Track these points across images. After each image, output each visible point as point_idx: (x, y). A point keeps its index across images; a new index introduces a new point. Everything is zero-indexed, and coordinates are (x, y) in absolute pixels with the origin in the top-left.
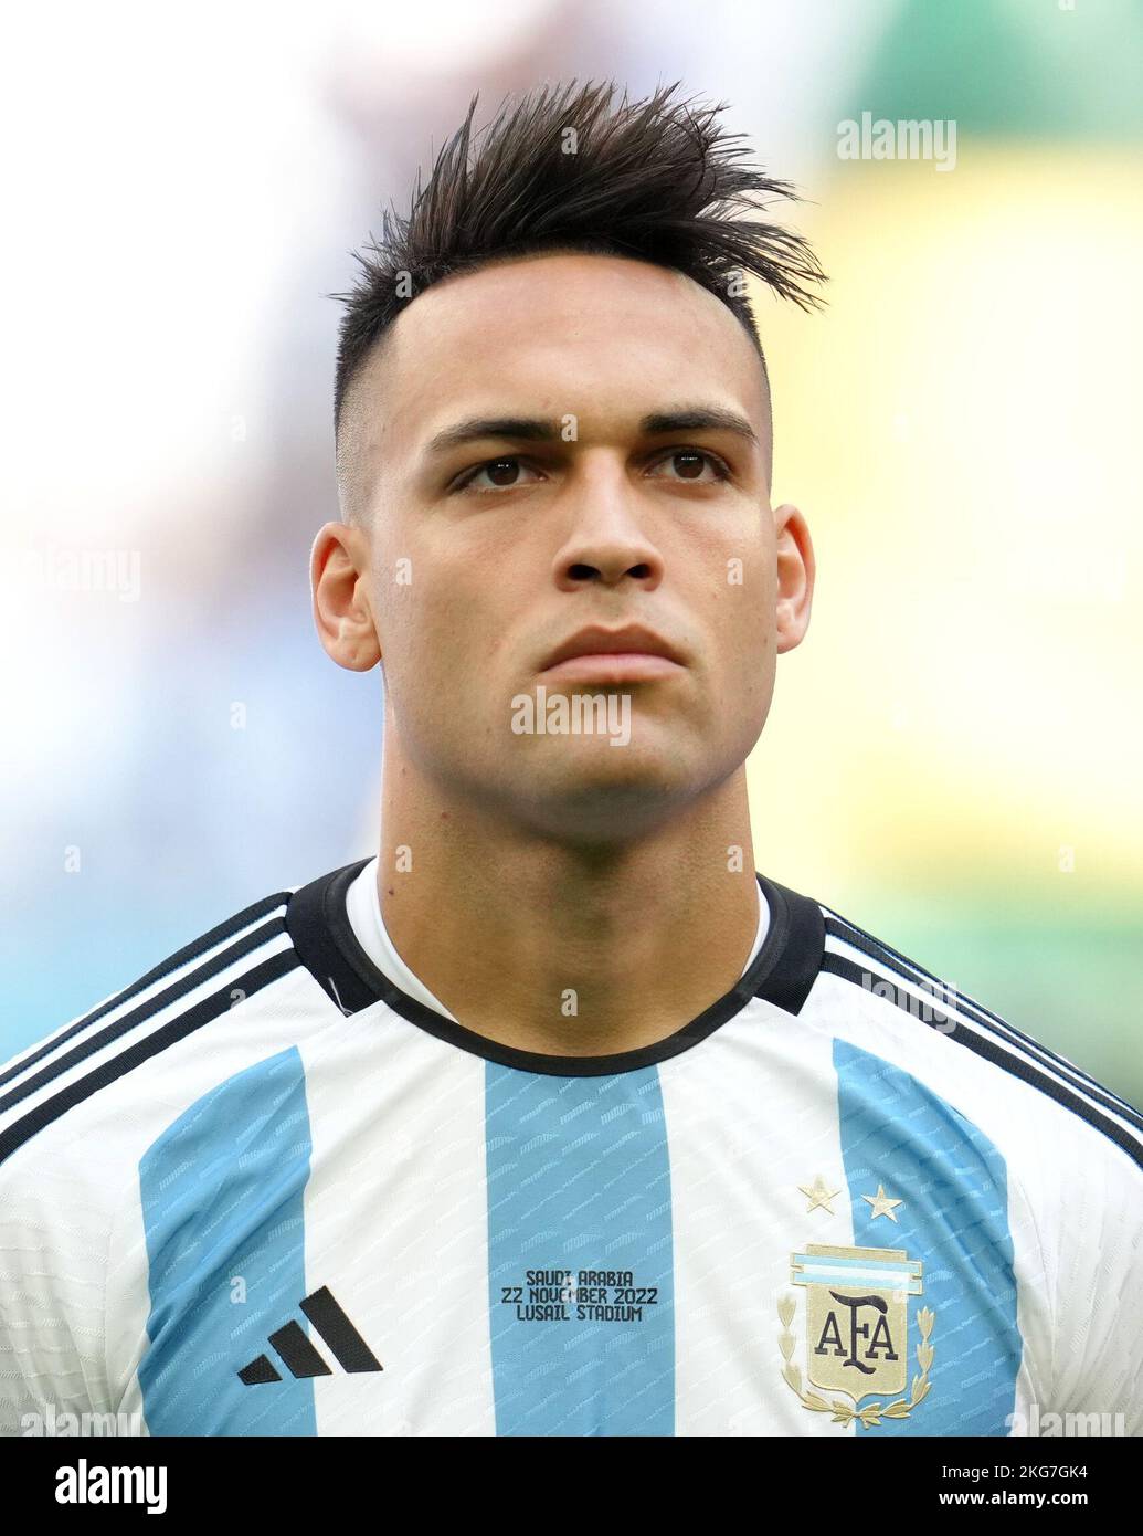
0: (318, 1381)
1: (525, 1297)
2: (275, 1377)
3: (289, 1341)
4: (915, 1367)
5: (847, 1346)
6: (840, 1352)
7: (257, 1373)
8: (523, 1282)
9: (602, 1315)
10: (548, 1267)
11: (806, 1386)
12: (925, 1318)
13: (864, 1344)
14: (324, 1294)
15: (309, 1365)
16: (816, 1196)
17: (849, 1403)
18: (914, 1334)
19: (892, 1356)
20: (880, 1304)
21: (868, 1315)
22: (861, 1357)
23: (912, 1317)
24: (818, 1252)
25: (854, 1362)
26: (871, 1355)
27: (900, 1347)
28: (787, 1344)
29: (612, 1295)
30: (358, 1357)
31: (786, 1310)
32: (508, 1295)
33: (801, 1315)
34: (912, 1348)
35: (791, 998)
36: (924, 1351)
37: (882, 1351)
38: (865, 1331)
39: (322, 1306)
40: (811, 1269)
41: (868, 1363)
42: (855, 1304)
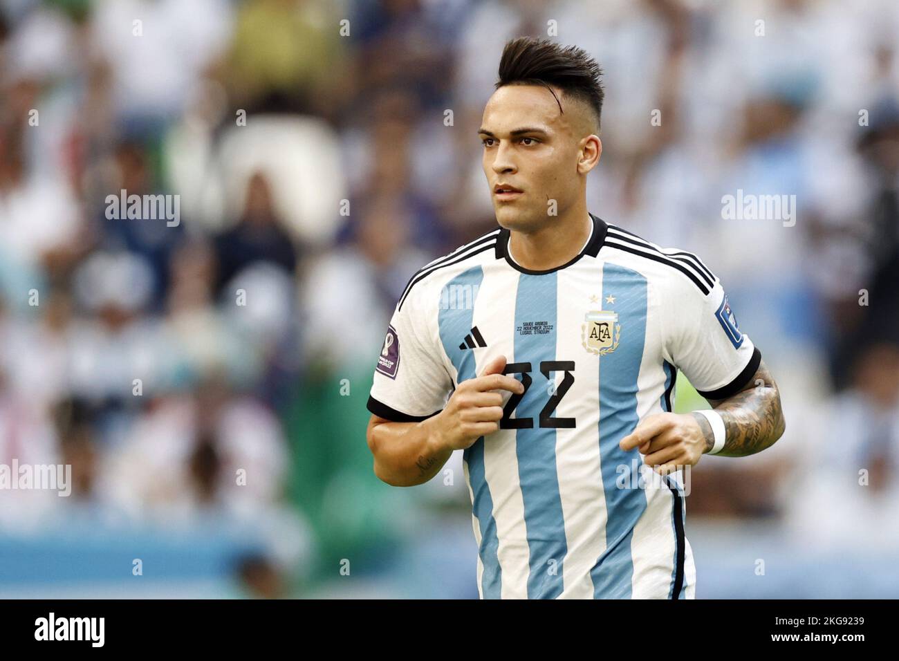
0: (474, 349)
1: (522, 329)
2: (466, 348)
3: (468, 339)
4: (615, 339)
5: (598, 336)
6: (596, 337)
7: (463, 347)
8: (522, 326)
9: (540, 332)
10: (528, 321)
11: (587, 346)
12: (618, 327)
13: (602, 335)
14: (476, 328)
15: (472, 346)
16: (593, 299)
17: (598, 349)
18: (615, 332)
19: (609, 337)
20: (606, 324)
21: (604, 327)
22: (601, 338)
23: (614, 328)
24: (592, 313)
25: (599, 339)
26: (604, 337)
27: (611, 335)
28: (583, 336)
29: (543, 327)
30: (482, 344)
31: (583, 328)
32: (519, 329)
33: (587, 329)
34: (614, 336)
35: (594, 254)
36: (618, 336)
37: (606, 336)
38: (603, 331)
39: (475, 331)
40: (590, 317)
41: (603, 339)
42: (600, 325)
